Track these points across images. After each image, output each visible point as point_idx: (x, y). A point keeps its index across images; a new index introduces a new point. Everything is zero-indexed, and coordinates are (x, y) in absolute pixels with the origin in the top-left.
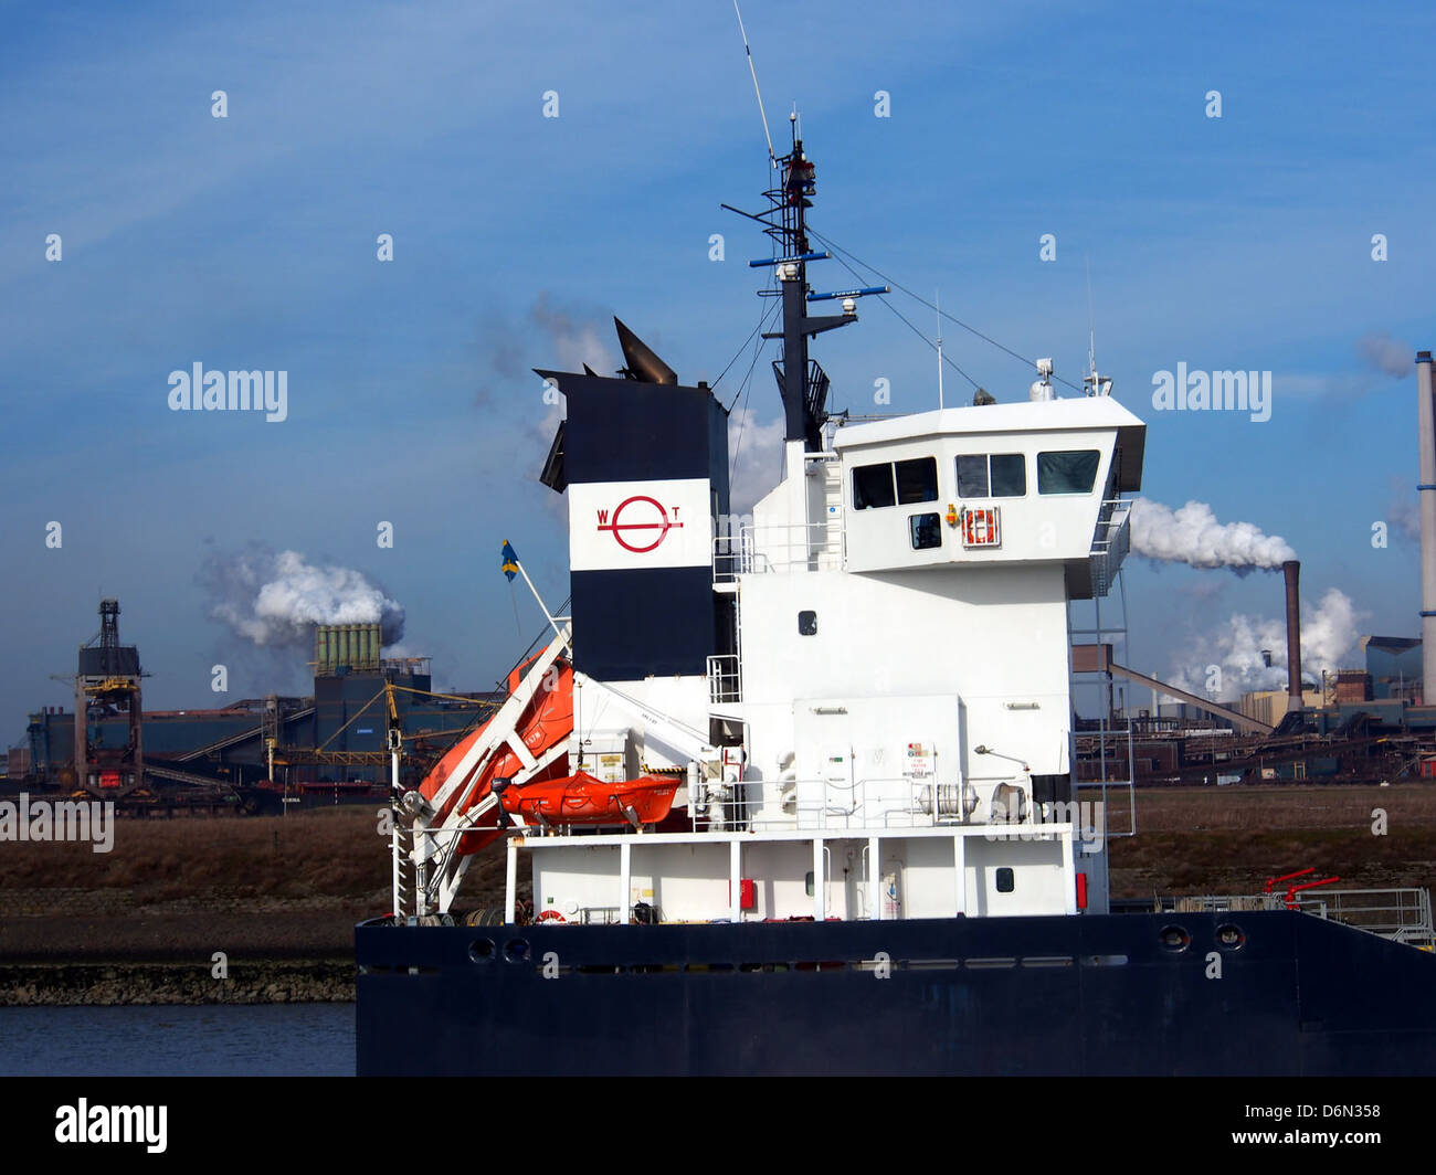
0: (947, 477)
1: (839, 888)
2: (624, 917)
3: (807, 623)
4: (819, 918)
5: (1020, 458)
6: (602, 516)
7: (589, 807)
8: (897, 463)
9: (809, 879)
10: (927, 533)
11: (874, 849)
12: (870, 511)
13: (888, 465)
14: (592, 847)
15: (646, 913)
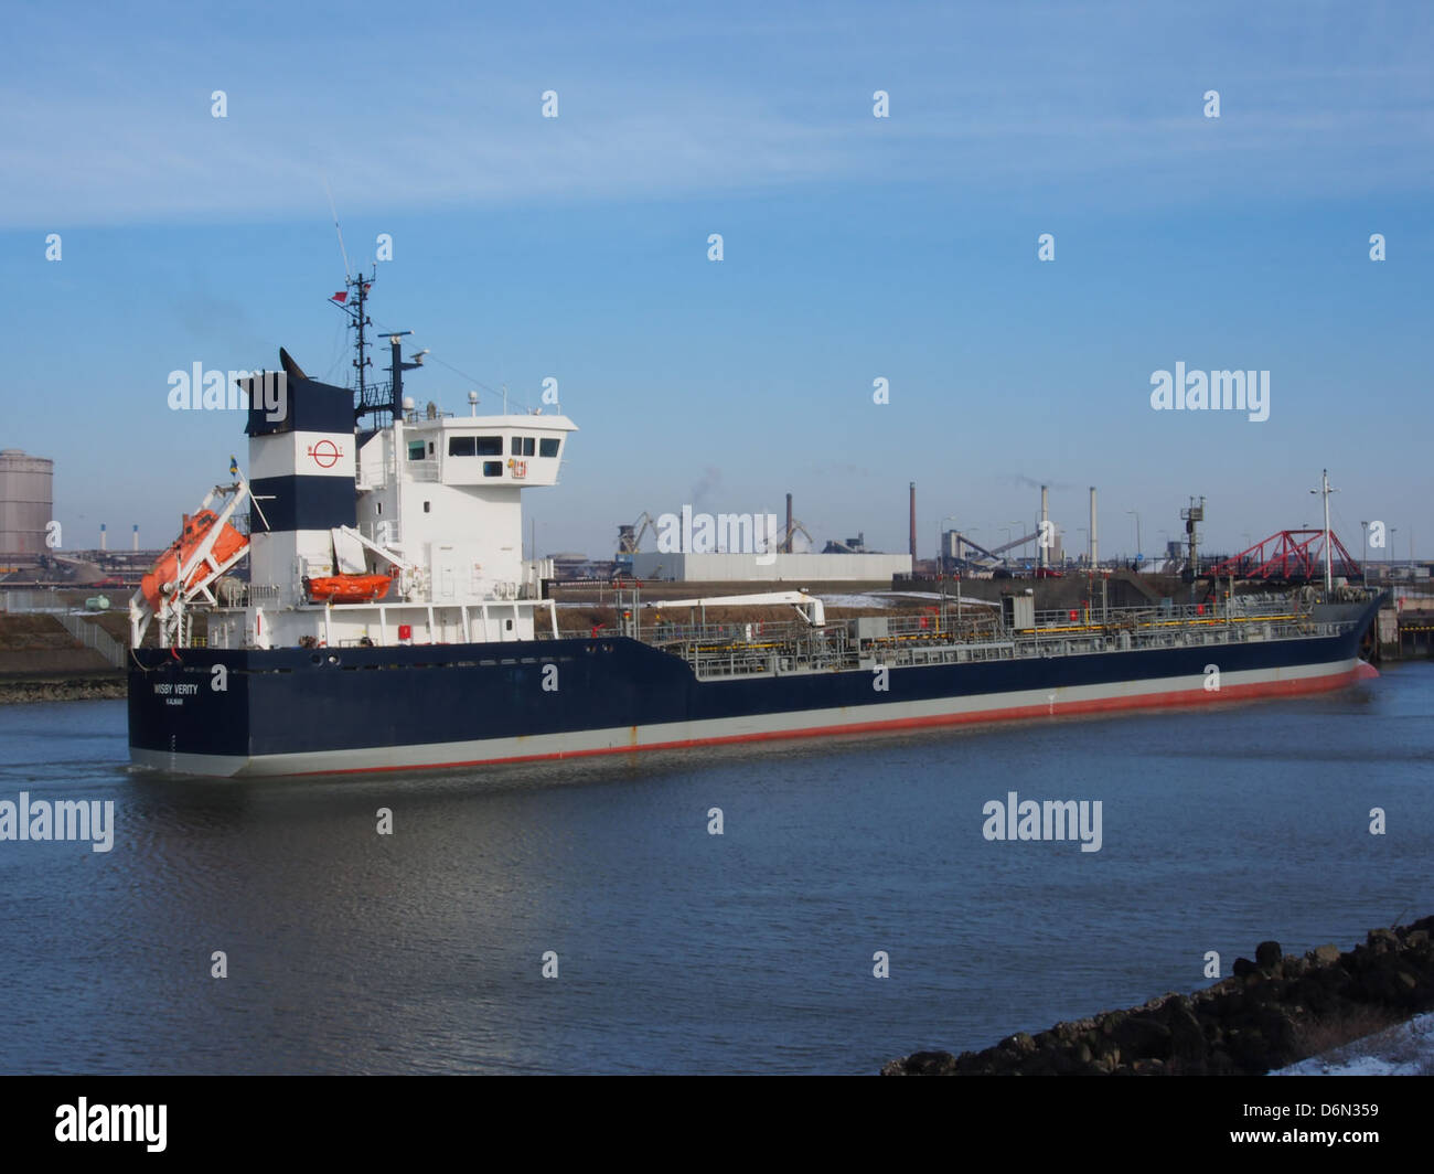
0: (507, 446)
1: (439, 629)
2: (355, 644)
3: (427, 507)
4: (434, 643)
5: (533, 440)
6: (310, 449)
7: (360, 591)
8: (478, 438)
9: (428, 625)
10: (494, 469)
11: (464, 611)
12: (455, 457)
13: (473, 438)
14: (352, 611)
15: (365, 641)
